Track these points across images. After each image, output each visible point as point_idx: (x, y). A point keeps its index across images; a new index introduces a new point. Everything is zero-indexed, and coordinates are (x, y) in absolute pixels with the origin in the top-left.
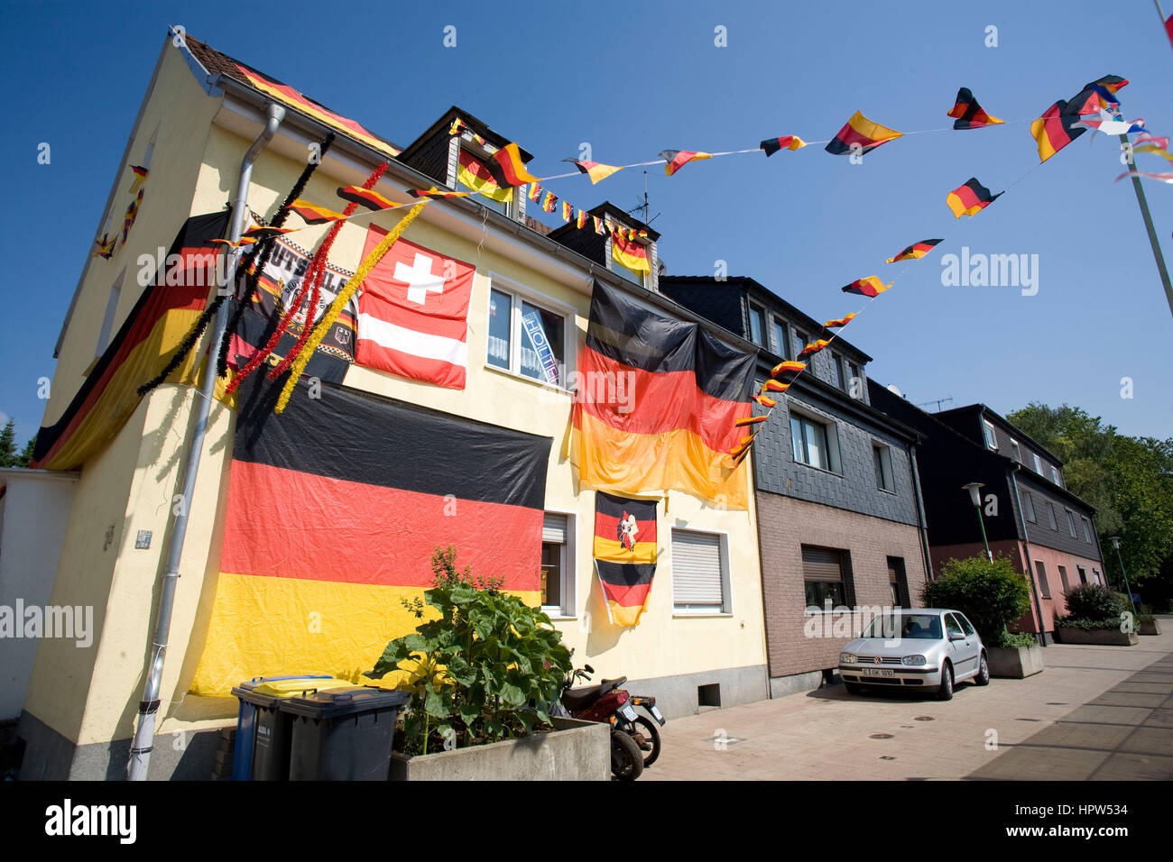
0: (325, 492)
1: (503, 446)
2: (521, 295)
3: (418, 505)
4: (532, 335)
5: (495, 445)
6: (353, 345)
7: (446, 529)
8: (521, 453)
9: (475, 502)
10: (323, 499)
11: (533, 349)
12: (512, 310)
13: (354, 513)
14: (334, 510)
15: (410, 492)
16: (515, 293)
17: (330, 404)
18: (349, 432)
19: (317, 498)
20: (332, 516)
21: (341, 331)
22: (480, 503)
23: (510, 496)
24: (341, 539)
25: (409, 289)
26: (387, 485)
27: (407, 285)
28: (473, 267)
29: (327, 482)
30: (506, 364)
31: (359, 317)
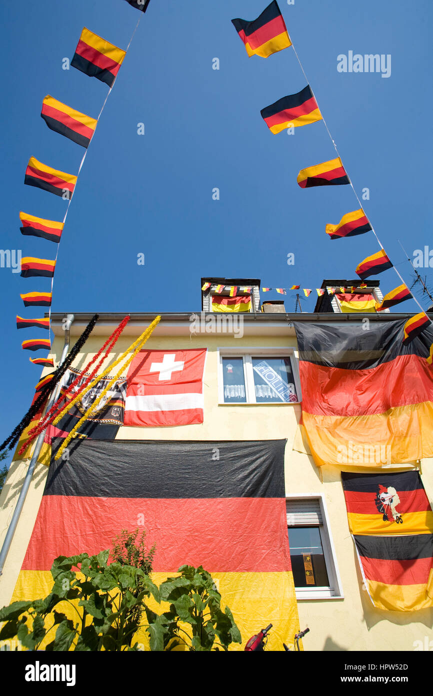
0: (96, 507)
1: (238, 453)
2: (250, 354)
3: (166, 508)
4: (264, 376)
5: (232, 455)
6: (122, 414)
7: (189, 523)
8: (257, 456)
9: (215, 499)
10: (94, 512)
11: (266, 384)
12: (244, 365)
13: (115, 519)
14: (102, 519)
15: (159, 499)
16: (245, 354)
17: (105, 452)
18: (116, 466)
19: (91, 513)
20: (100, 524)
21: (116, 410)
22: (219, 500)
23: (246, 491)
24: (105, 539)
25: (160, 375)
26: (141, 497)
27: (158, 373)
28: (206, 349)
29: (99, 500)
30: (244, 399)
31: (125, 399)
